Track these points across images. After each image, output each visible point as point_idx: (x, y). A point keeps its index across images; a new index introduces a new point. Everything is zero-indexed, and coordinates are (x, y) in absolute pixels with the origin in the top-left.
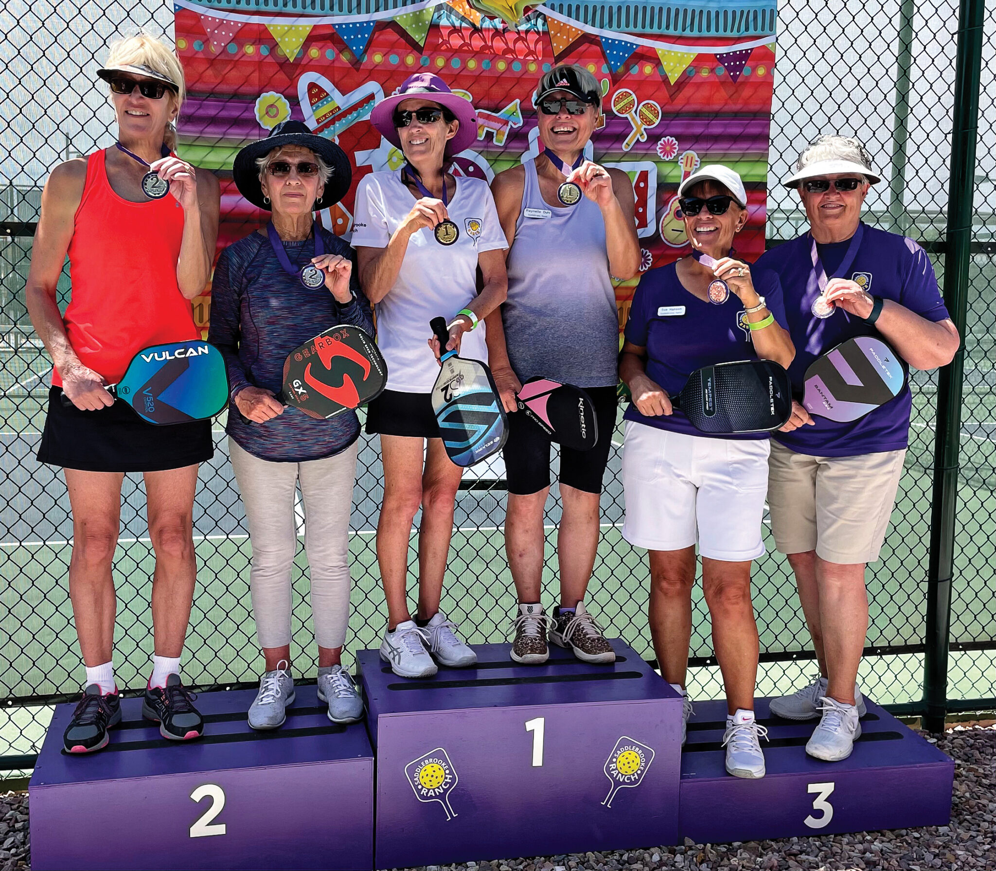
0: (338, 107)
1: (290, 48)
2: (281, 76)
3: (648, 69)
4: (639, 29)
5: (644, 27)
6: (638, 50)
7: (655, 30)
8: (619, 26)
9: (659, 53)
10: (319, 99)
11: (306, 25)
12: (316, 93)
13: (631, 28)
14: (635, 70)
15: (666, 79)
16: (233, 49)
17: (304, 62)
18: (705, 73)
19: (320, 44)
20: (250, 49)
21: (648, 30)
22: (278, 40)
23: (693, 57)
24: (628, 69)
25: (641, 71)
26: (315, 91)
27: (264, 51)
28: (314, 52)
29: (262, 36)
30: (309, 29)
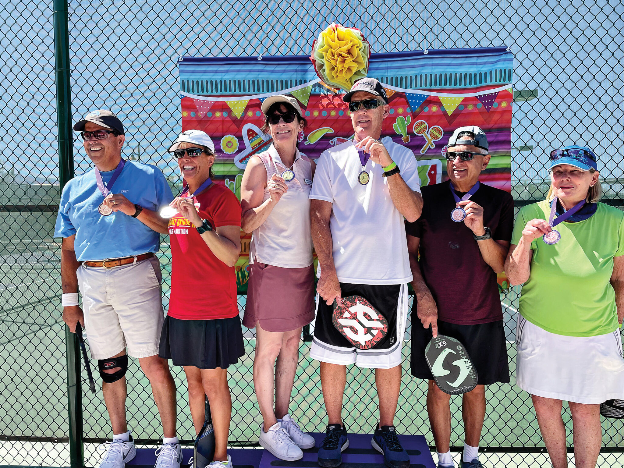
0: (263, 140)
1: (238, 112)
2: (234, 127)
3: (434, 109)
4: (428, 87)
5: (431, 85)
6: (428, 99)
7: (438, 87)
8: (416, 86)
9: (441, 99)
10: (253, 137)
11: (245, 100)
12: (251, 134)
13: (423, 87)
14: (426, 110)
15: (445, 113)
16: (210, 114)
17: (245, 119)
18: (470, 108)
19: (253, 109)
20: (218, 114)
21: (433, 87)
22: (232, 108)
23: (461, 100)
24: (422, 109)
25: (430, 110)
26: (251, 133)
27: (225, 114)
28: (250, 114)
29: (224, 107)
30: (247, 102)
